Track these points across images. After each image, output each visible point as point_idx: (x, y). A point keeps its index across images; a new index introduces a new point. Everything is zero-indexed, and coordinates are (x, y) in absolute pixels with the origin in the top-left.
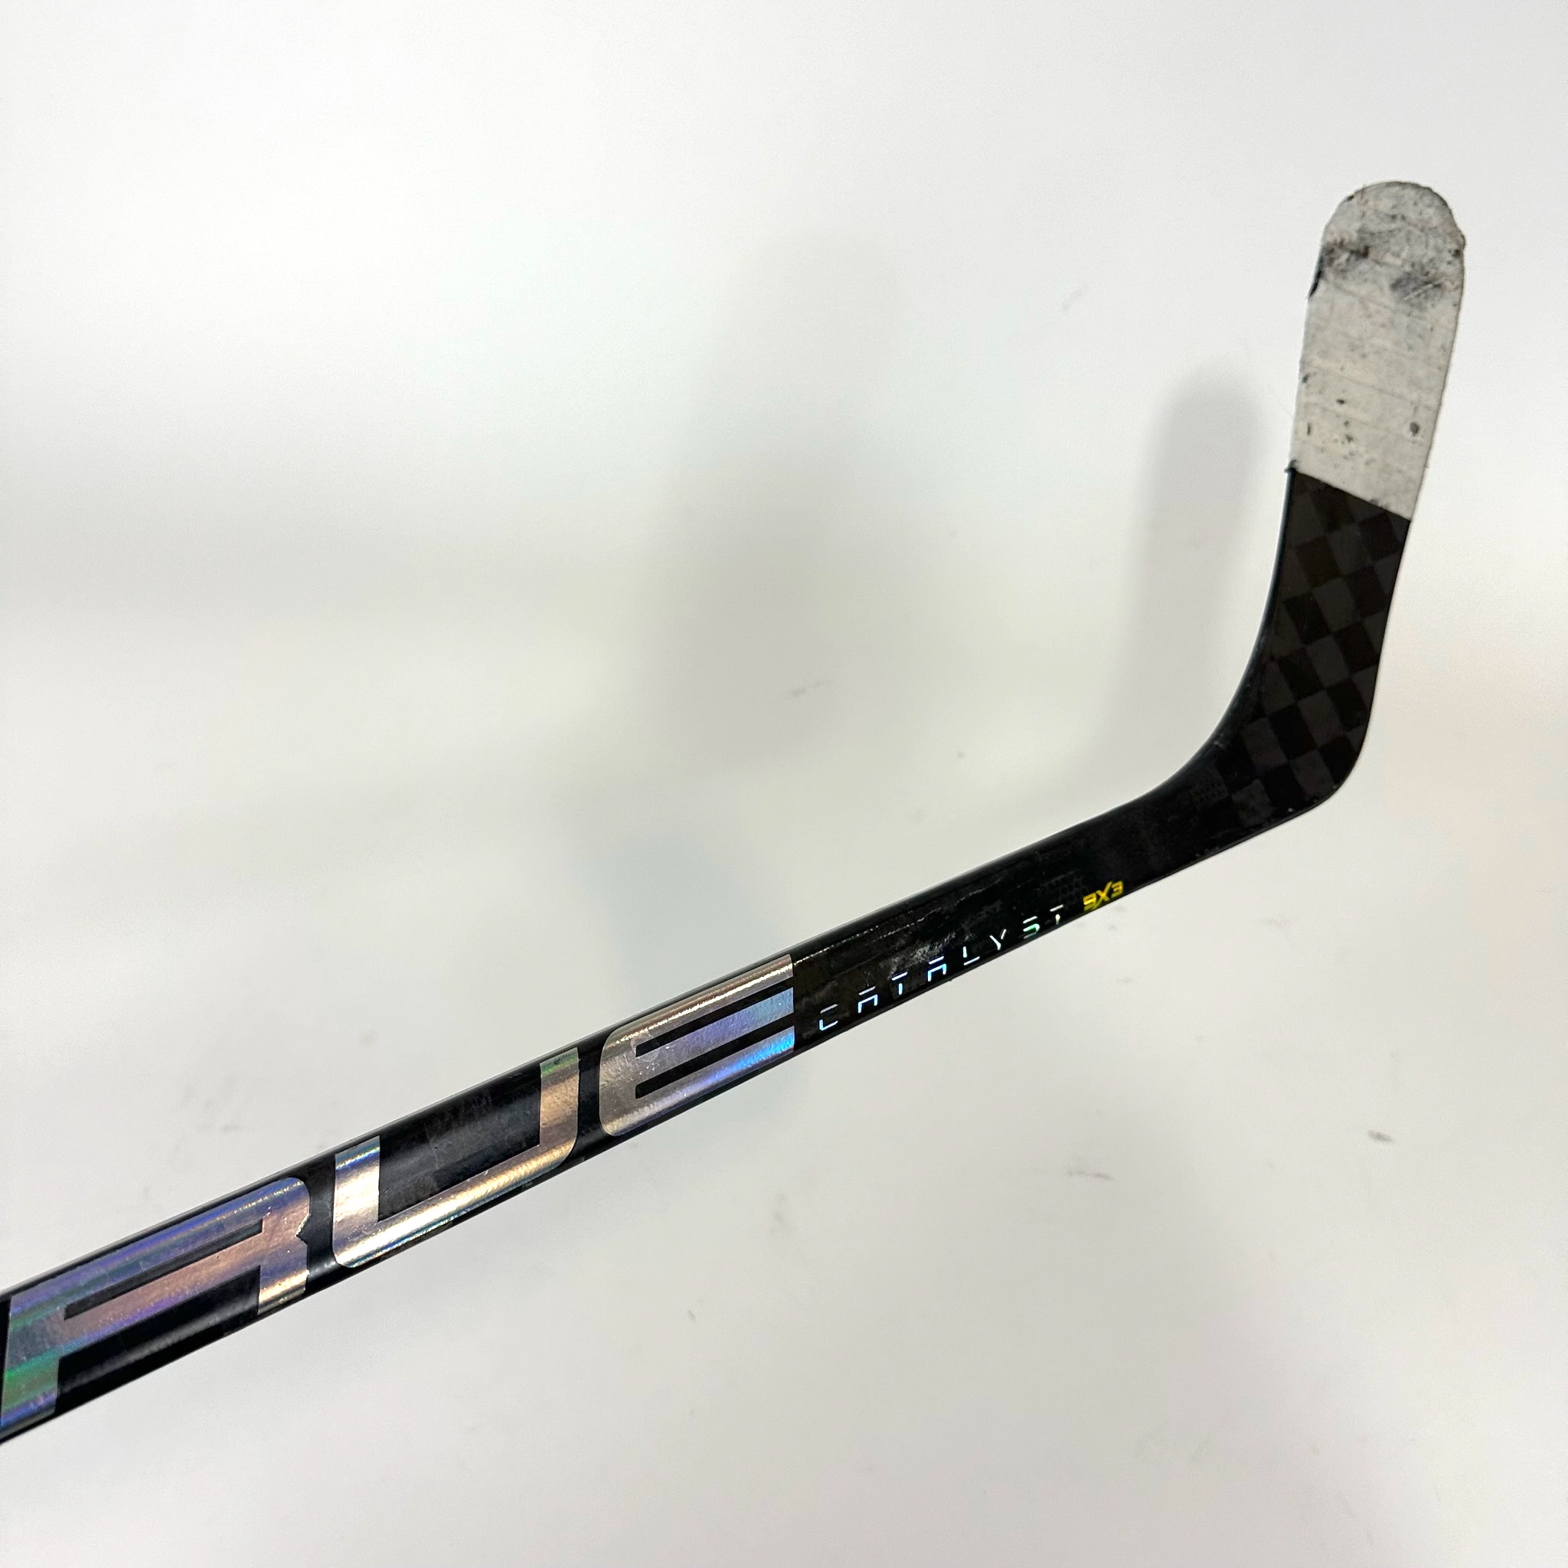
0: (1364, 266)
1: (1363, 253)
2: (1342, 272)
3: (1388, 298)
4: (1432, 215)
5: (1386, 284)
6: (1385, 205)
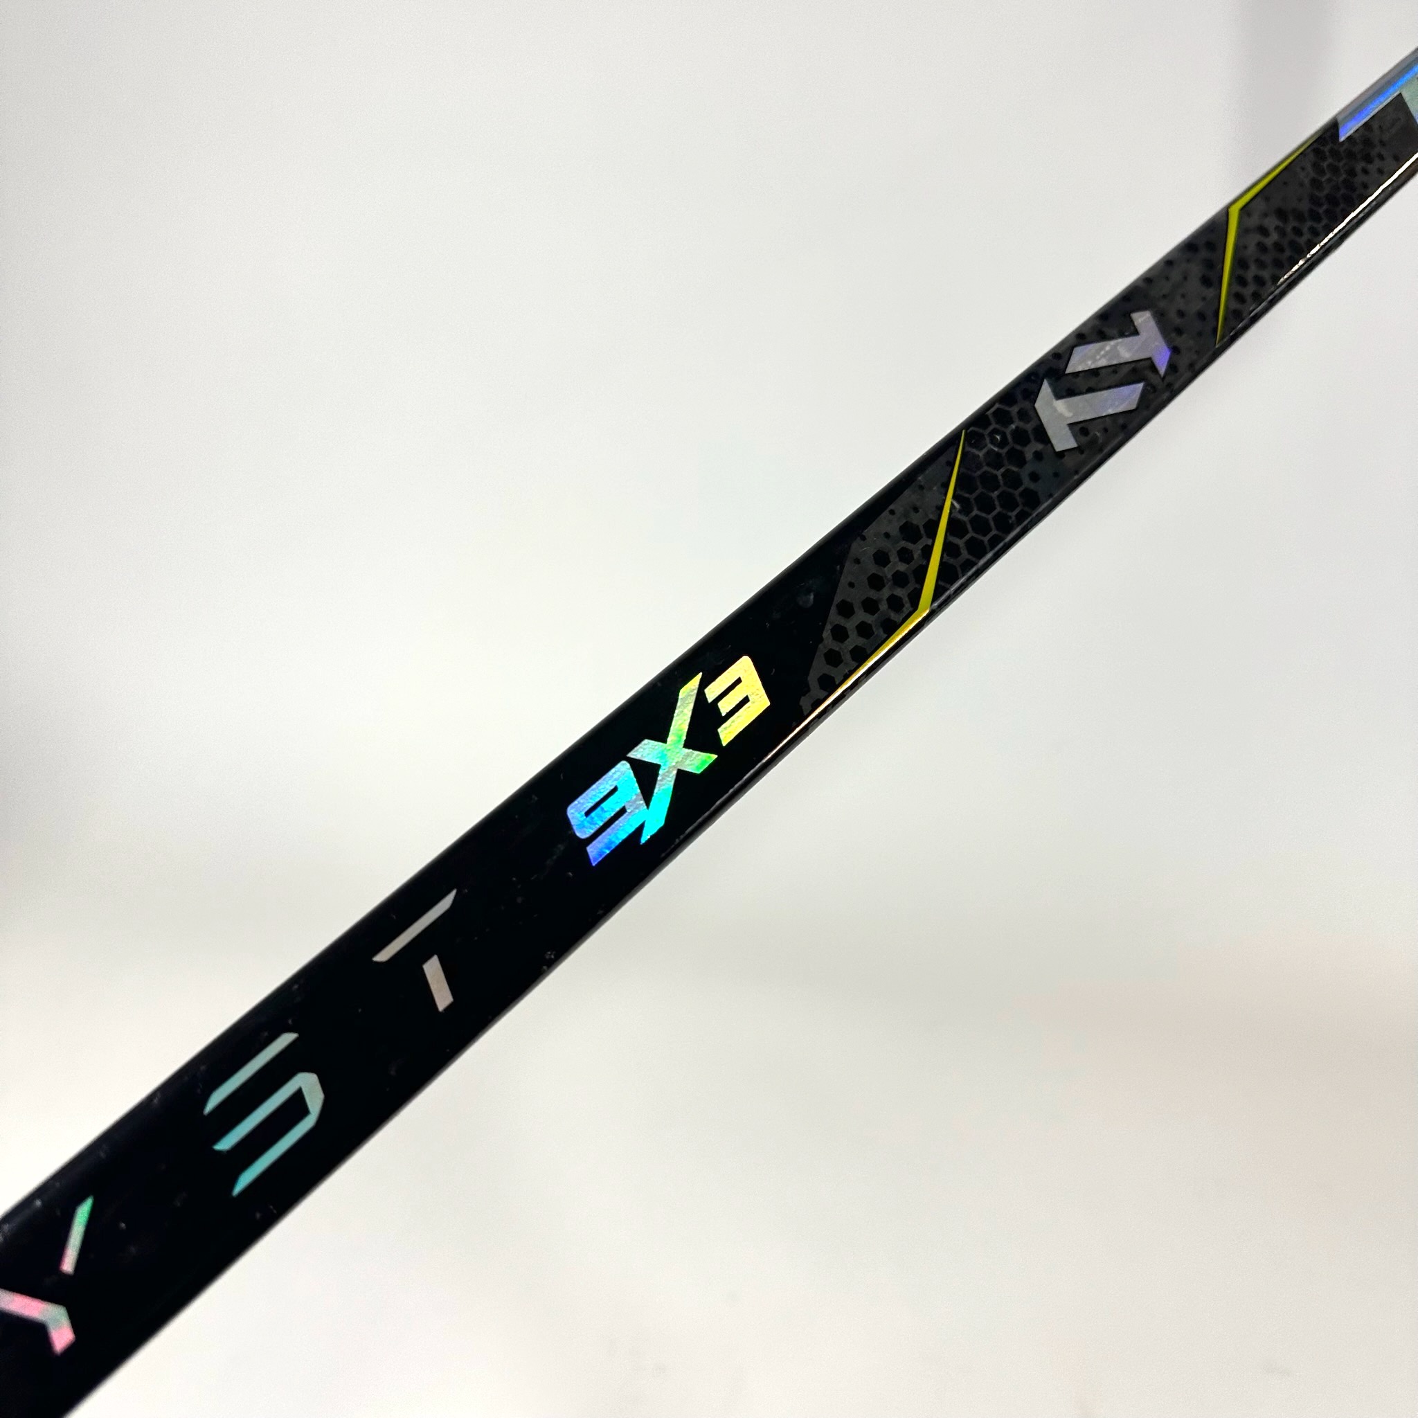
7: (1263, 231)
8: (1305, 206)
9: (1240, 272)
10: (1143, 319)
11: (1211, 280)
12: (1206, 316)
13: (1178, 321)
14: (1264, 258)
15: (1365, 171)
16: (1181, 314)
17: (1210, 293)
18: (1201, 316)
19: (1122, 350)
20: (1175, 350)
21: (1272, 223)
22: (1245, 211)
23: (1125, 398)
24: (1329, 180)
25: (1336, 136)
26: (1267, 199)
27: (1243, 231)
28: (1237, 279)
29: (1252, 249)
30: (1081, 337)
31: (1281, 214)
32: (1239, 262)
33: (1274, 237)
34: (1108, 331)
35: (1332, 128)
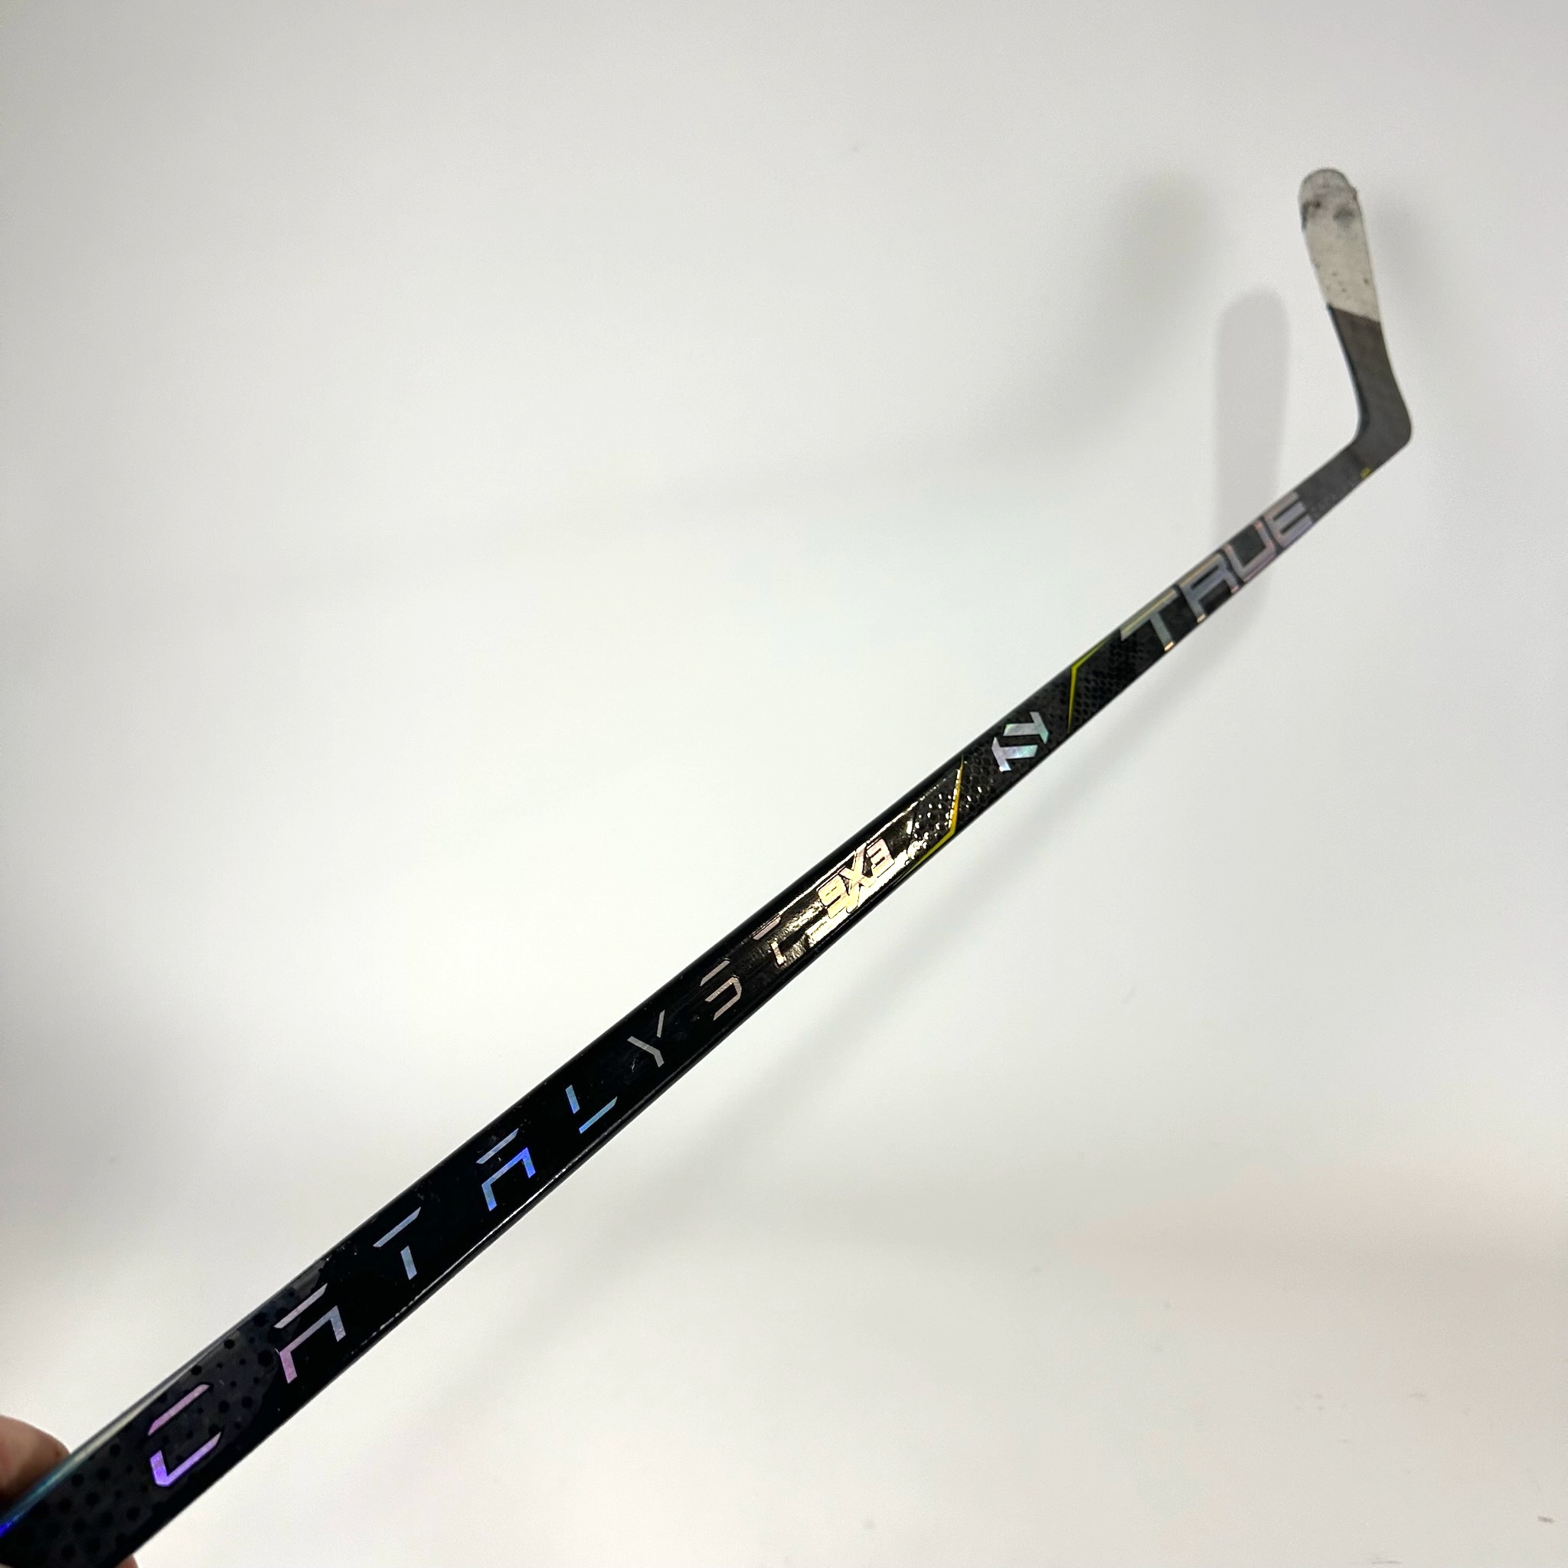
0: (1320, 212)
1: (1318, 205)
2: (1313, 216)
3: (1334, 225)
4: (1339, 182)
5: (1331, 218)
6: (1320, 181)
7: (1087, 681)
8: (1106, 671)
9: (1078, 699)
10: (1035, 716)
11: (1065, 701)
12: (1063, 718)
13: (1051, 719)
14: (1088, 694)
15: (1134, 657)
16: (1052, 716)
17: (1064, 707)
18: (1061, 718)
19: (1026, 729)
20: (1050, 732)
21: (1091, 677)
22: (1079, 670)
23: (1027, 752)
24: (1117, 660)
25: (1120, 638)
26: (1089, 665)
27: (1078, 679)
28: (1077, 703)
29: (1083, 691)
30: (1009, 720)
31: (1095, 673)
32: (1077, 694)
33: (1093, 684)
34: (1021, 719)
35: (1117, 634)
